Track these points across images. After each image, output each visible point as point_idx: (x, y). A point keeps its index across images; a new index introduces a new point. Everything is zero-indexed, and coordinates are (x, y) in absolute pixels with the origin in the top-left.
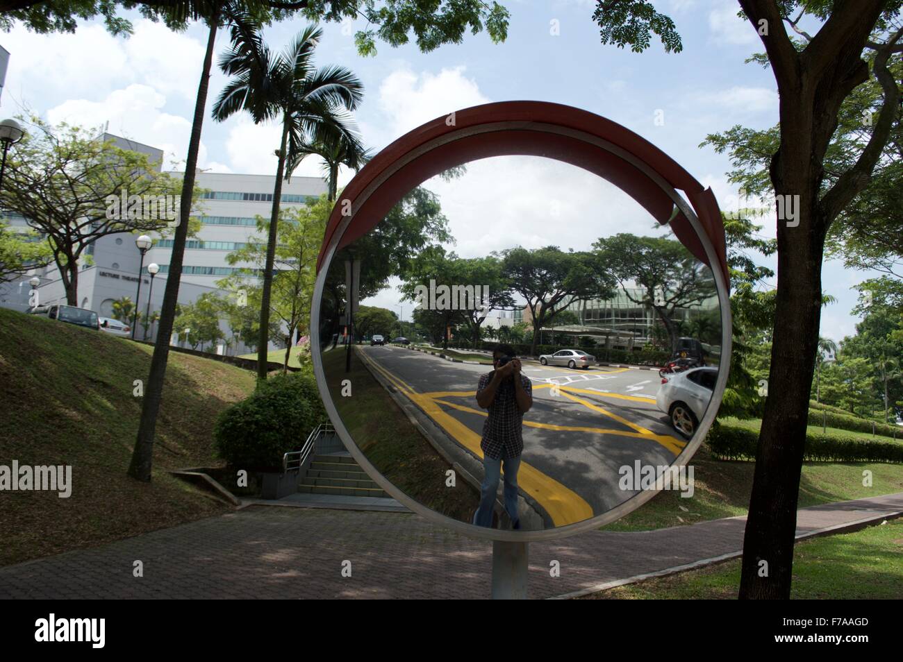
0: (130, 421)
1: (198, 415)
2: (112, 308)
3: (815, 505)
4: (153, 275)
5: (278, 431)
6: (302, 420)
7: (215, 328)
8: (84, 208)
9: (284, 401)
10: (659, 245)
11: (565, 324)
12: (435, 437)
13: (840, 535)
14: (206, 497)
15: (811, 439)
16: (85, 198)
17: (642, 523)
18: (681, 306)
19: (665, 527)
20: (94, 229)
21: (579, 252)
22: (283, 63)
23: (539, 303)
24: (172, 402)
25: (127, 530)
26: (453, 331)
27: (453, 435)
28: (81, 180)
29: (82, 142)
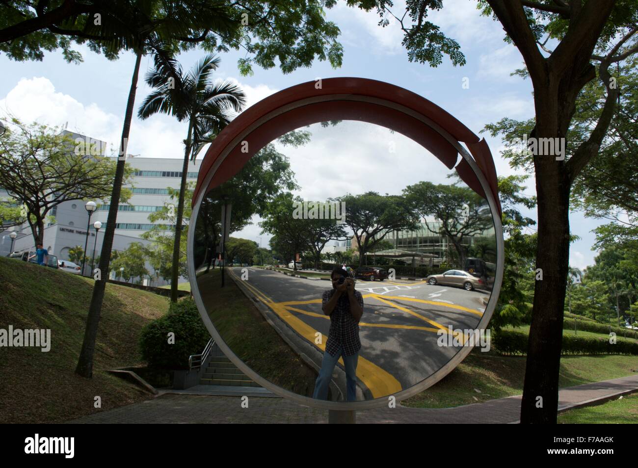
0: (78, 334)
1: (128, 329)
2: (69, 254)
3: (572, 386)
4: (97, 230)
5: (185, 339)
6: (203, 331)
7: (142, 267)
8: (49, 182)
9: (190, 318)
10: (451, 191)
11: (383, 250)
12: (287, 335)
13: (590, 407)
14: (132, 388)
15: (566, 338)
16: (49, 176)
17: (448, 402)
18: (467, 234)
19: (465, 405)
20: (56, 198)
21: (393, 196)
22: (189, 79)
23: (364, 234)
24: (109, 320)
25: (74, 413)
26: (301, 256)
27: (300, 333)
28: (47, 162)
29: (48, 136)
